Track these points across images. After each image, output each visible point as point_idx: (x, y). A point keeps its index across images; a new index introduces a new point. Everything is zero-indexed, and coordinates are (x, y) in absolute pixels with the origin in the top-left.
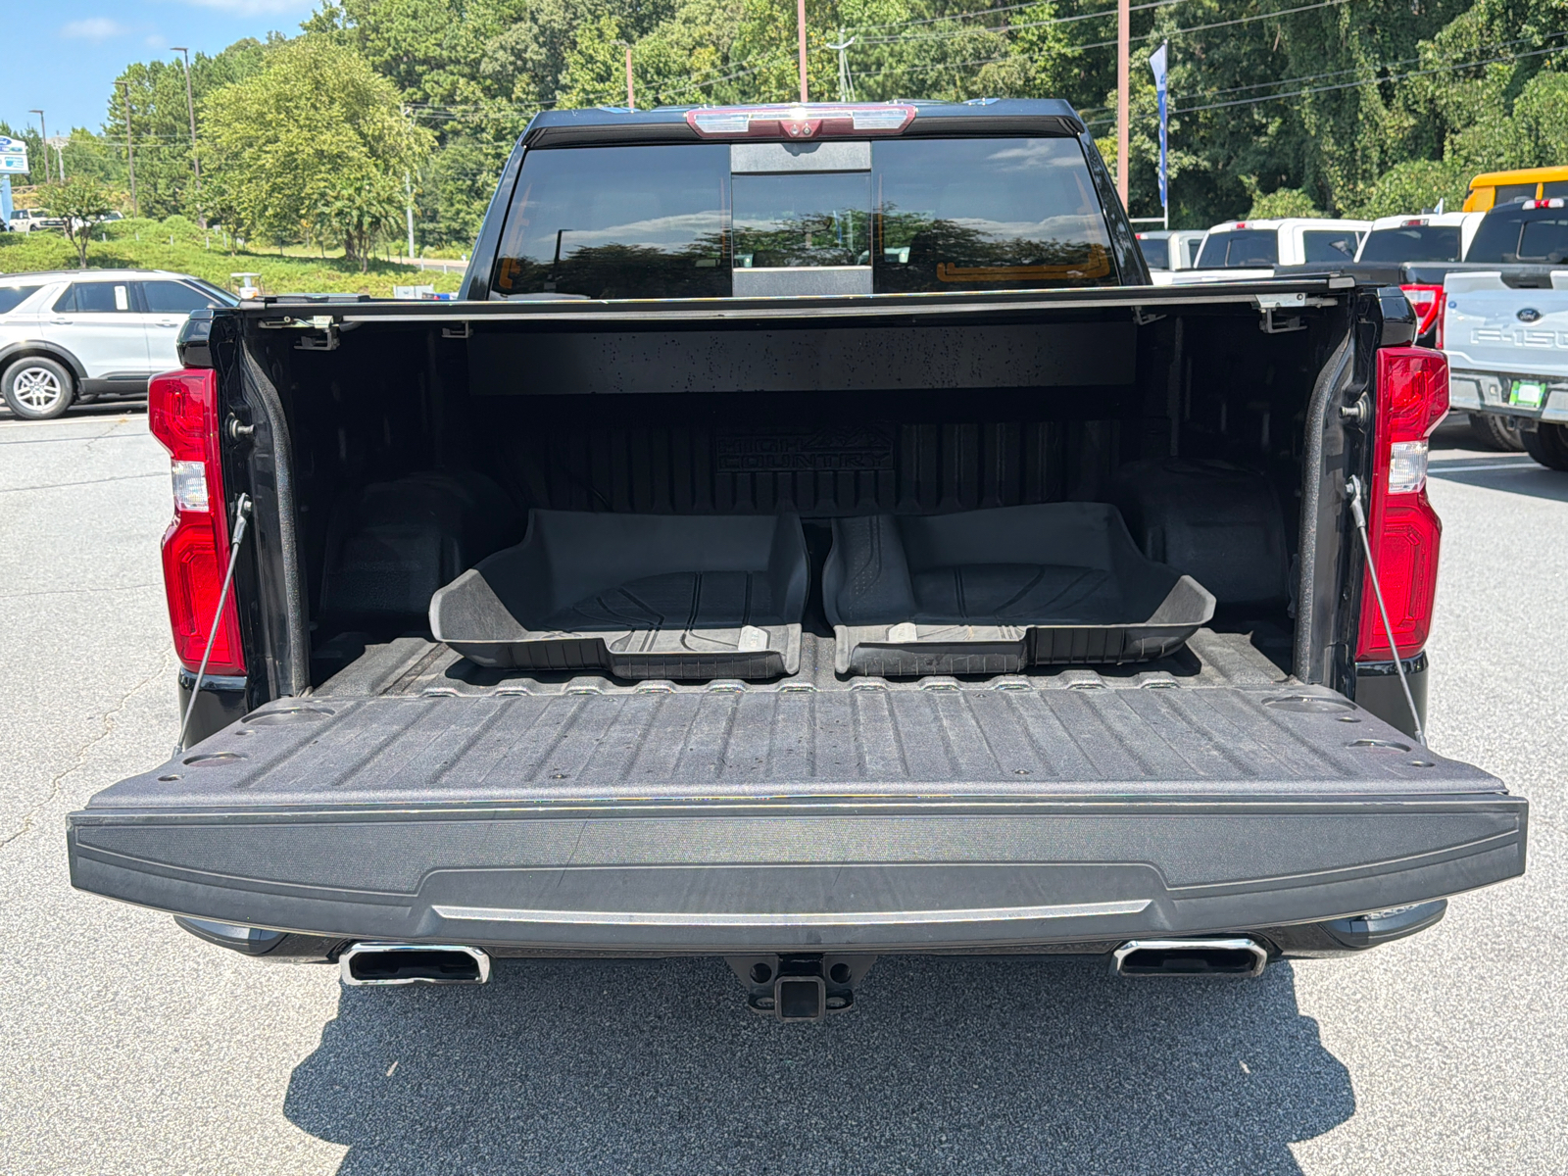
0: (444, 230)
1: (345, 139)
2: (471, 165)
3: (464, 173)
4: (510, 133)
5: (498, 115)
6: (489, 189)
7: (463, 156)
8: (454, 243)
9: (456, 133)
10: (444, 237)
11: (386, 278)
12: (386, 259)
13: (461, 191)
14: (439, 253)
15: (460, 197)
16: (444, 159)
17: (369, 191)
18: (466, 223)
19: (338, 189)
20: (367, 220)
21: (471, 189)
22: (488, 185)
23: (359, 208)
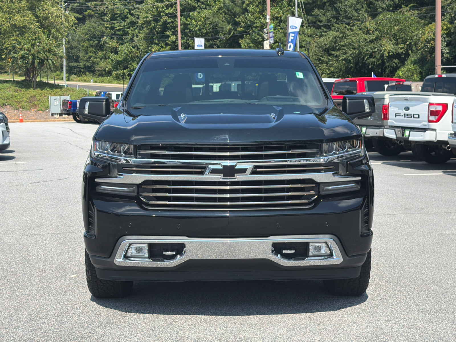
0: (82, 66)
1: (27, 19)
2: (98, 33)
3: (94, 37)
4: (119, 16)
5: (113, 7)
6: (107, 45)
7: (94, 28)
8: (87, 73)
9: (90, 16)
10: (82, 70)
11: (46, 91)
12: (47, 81)
13: (92, 46)
14: (79, 78)
15: (91, 49)
16: (84, 29)
17: (39, 46)
18: (94, 63)
19: (22, 44)
20: (37, 61)
21: (97, 45)
22: (107, 43)
23: (33, 55)
